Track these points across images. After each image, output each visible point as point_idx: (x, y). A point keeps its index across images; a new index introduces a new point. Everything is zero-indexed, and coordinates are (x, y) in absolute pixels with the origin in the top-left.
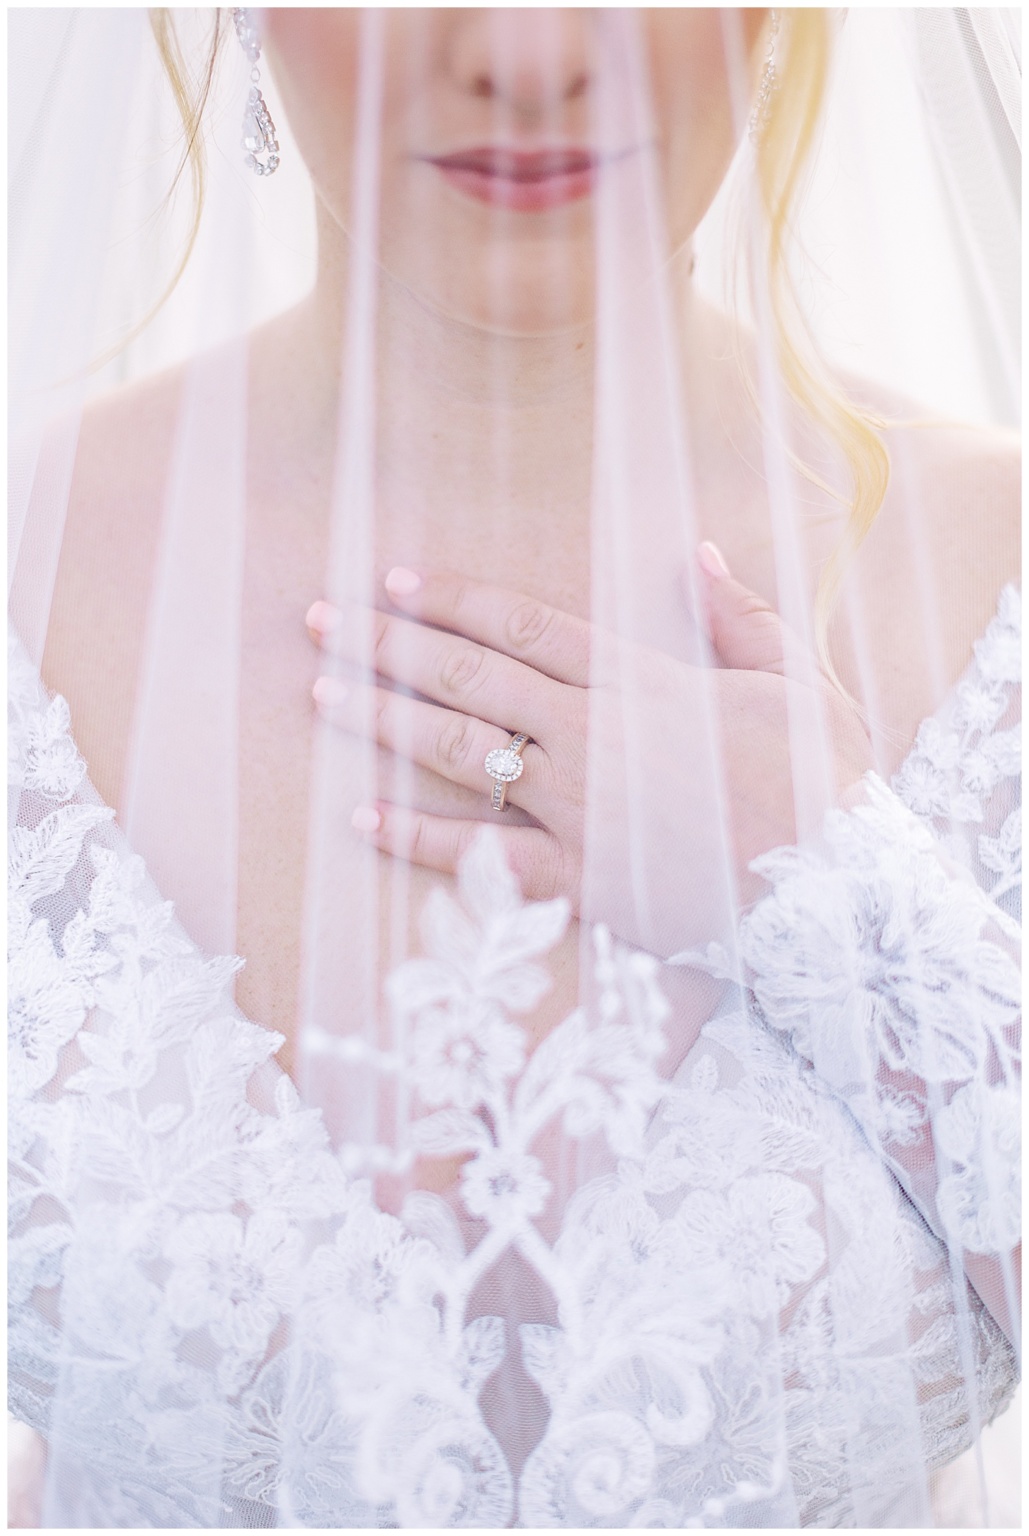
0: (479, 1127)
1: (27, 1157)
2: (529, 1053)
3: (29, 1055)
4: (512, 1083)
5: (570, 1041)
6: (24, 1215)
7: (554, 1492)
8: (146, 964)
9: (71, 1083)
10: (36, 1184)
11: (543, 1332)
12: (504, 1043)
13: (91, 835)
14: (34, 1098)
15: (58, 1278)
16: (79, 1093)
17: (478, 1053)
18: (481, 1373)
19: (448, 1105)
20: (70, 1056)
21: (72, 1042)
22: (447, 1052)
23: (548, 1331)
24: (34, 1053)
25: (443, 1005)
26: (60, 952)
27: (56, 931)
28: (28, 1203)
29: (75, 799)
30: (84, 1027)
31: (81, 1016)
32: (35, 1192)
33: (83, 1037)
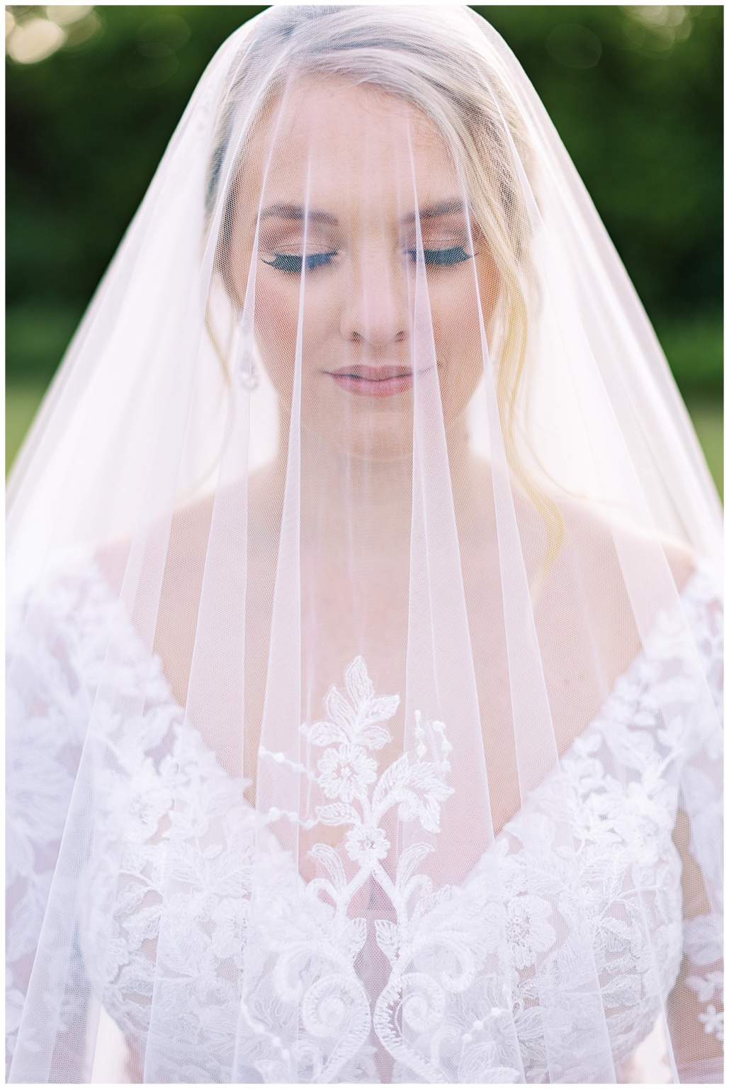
0: (354, 813)
1: (141, 872)
2: (380, 772)
3: (144, 823)
4: (371, 788)
5: (401, 769)
6: (140, 902)
7: (392, 1016)
8: (203, 779)
9: (165, 835)
10: (147, 885)
11: (386, 926)
12: (368, 766)
13: (175, 720)
14: (146, 842)
15: (157, 934)
16: (168, 839)
17: (353, 772)
18: (356, 949)
19: (338, 799)
20: (165, 822)
21: (166, 816)
22: (338, 771)
23: (389, 925)
24: (146, 821)
25: (336, 746)
26: (158, 773)
27: (157, 764)
28: (142, 895)
29: (166, 703)
30: (172, 808)
31: (170, 804)
32: (146, 889)
33: (171, 813)
